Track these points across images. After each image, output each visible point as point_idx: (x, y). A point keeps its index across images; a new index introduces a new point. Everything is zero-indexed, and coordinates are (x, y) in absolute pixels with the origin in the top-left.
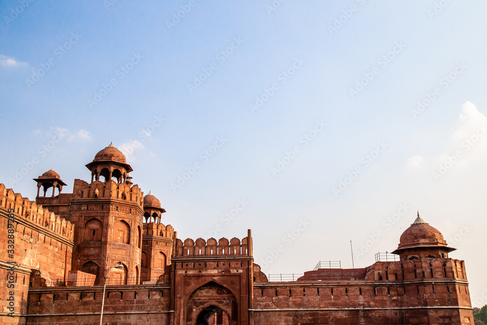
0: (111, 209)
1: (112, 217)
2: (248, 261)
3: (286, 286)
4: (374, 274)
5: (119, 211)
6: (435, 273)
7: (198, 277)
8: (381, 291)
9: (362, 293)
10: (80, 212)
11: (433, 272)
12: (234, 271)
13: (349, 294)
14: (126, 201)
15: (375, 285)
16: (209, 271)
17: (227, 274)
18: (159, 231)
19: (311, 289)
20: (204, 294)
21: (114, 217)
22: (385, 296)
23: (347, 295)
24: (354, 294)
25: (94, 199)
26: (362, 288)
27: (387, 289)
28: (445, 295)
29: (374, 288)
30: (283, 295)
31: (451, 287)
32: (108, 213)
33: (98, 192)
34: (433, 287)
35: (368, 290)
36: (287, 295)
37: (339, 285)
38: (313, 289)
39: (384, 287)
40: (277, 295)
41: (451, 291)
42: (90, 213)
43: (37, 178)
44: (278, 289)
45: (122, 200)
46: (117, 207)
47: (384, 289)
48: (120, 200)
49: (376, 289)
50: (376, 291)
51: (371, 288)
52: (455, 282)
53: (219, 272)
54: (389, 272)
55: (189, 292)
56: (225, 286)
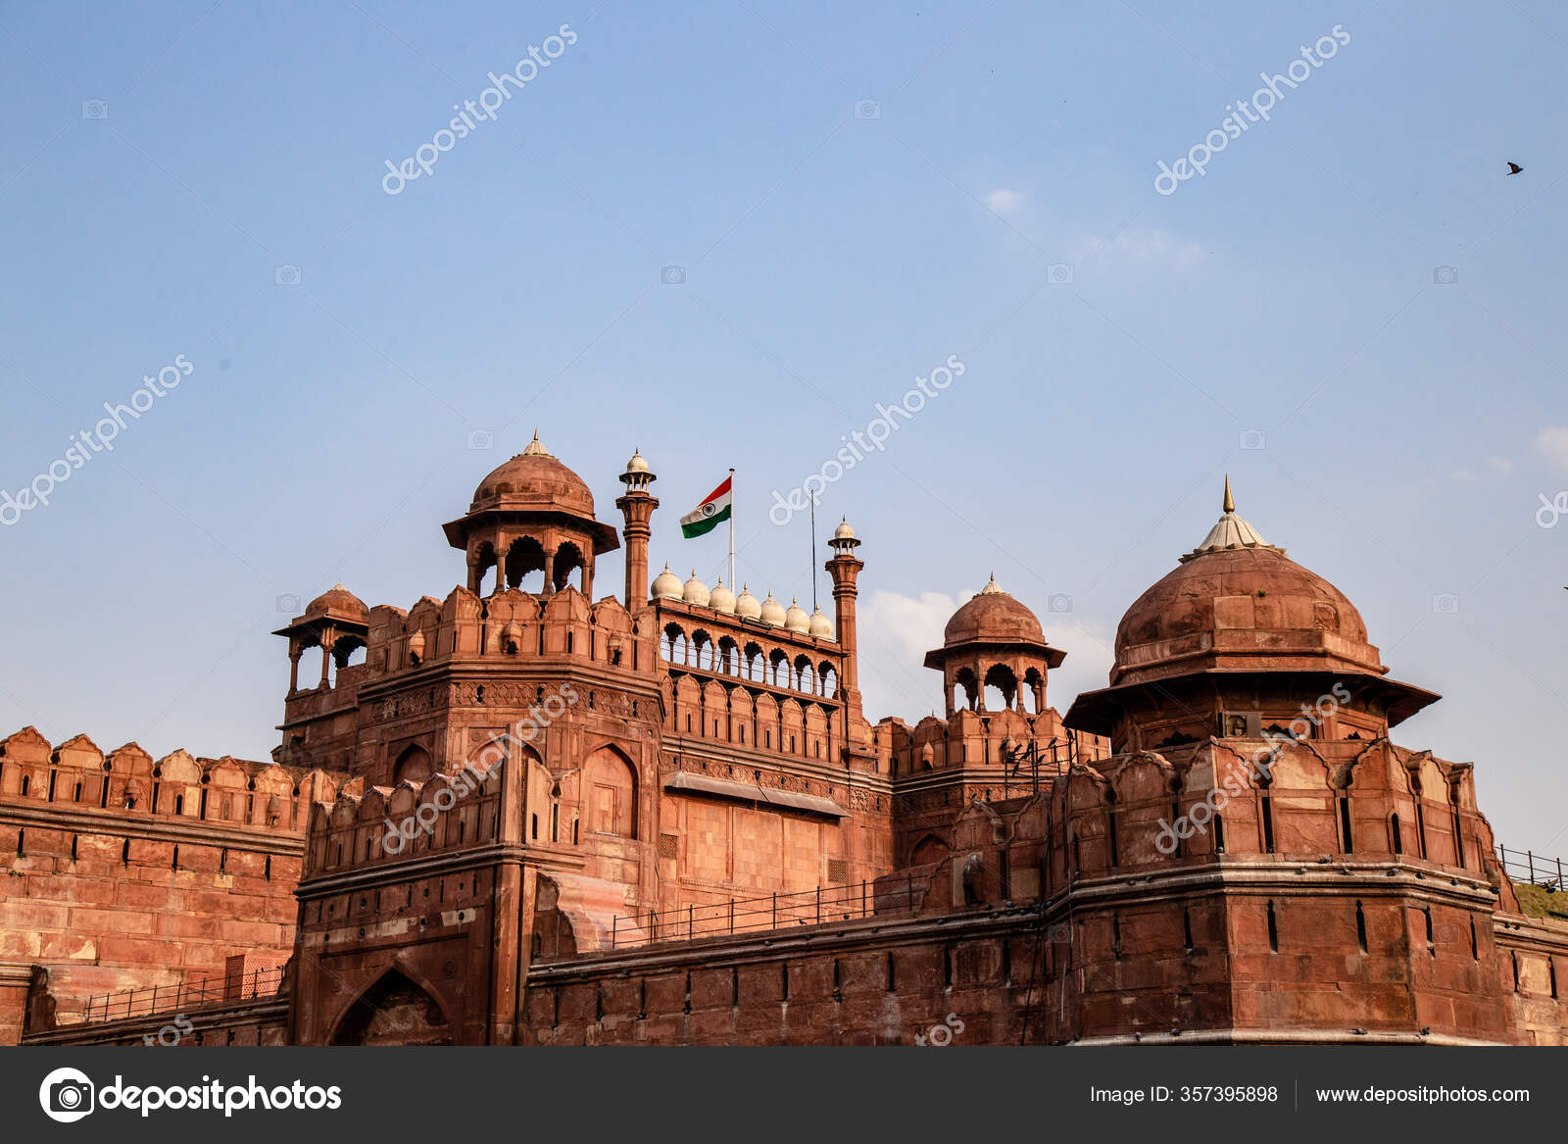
0: (453, 700)
1: (460, 729)
2: (495, 867)
3: (630, 969)
4: (949, 877)
5: (490, 702)
6: (1130, 840)
7: (358, 952)
8: (973, 962)
9: (899, 983)
10: (379, 729)
11: (1123, 835)
12: (450, 919)
13: (849, 988)
14: (519, 659)
15: (947, 932)
16: (385, 924)
17: (432, 933)
18: (995, 744)
19: (708, 976)
20: (395, 1025)
21: (465, 732)
22: (989, 987)
23: (839, 997)
24: (863, 987)
25: (412, 670)
26: (898, 952)
27: (997, 950)
28: (1169, 965)
29: (947, 949)
30: (620, 1011)
31: (1201, 915)
32: (444, 718)
33: (421, 641)
34: (1116, 924)
35: (918, 963)
36: (631, 1011)
37: (808, 948)
38: (719, 975)
39: (986, 943)
40: (600, 1012)
41: (1201, 941)
42: (402, 728)
43: (287, 624)
44: (606, 983)
45: (503, 658)
46: (480, 690)
47: (988, 951)
48: (490, 658)
49: (953, 954)
50: (954, 963)
51: (932, 951)
52: (1221, 883)
53: (410, 929)
54: (1013, 855)
55: (333, 1022)
56: (426, 984)
